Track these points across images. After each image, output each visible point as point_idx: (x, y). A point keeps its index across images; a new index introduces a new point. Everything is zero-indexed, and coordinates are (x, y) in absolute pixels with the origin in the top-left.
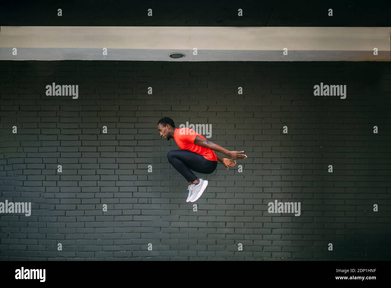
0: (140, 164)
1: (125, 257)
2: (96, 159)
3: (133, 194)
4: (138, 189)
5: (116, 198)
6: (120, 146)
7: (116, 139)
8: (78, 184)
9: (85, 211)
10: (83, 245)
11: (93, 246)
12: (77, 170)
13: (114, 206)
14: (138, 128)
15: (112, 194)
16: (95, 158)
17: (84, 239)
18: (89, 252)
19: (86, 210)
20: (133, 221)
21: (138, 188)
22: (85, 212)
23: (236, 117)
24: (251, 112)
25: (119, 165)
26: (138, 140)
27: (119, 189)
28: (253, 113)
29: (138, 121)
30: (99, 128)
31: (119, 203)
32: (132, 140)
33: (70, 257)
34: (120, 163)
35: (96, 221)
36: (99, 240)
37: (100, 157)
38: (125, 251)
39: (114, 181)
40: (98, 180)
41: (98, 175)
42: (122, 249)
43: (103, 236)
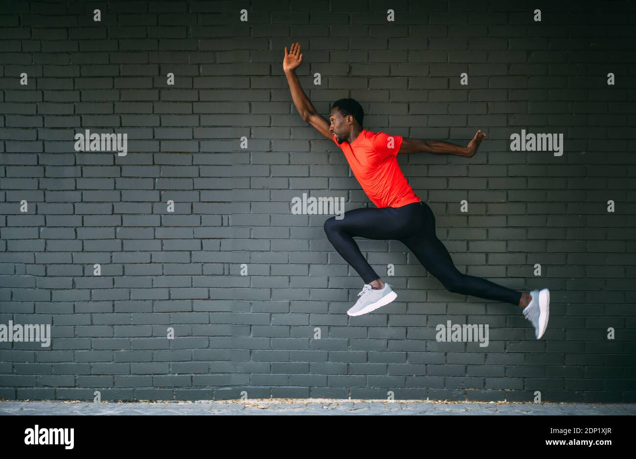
0: (205, 191)
1: (177, 387)
2: (112, 180)
3: (191, 254)
4: (202, 244)
5: (155, 263)
6: (163, 152)
7: (154, 137)
8: (76, 233)
9: (93, 291)
10: (89, 362)
11: (112, 363)
12: (72, 205)
13: (153, 280)
14: (199, 114)
15: (148, 255)
16: (110, 178)
17: (92, 348)
18: (102, 376)
19: (93, 289)
20: (192, 311)
21: (202, 242)
22: (91, 293)
23: (409, 88)
24: (442, 77)
25: (160, 192)
26: (200, 140)
27: (162, 245)
28: (449, 79)
29: (199, 97)
30: (117, 114)
31: (163, 275)
32: (188, 140)
33: (63, 387)
34: (163, 190)
35: (115, 311)
36: (122, 351)
37: (121, 176)
38: (176, 375)
39: (151, 228)
40: (118, 226)
41: (116, 214)
42: (171, 369)
43: (131, 342)
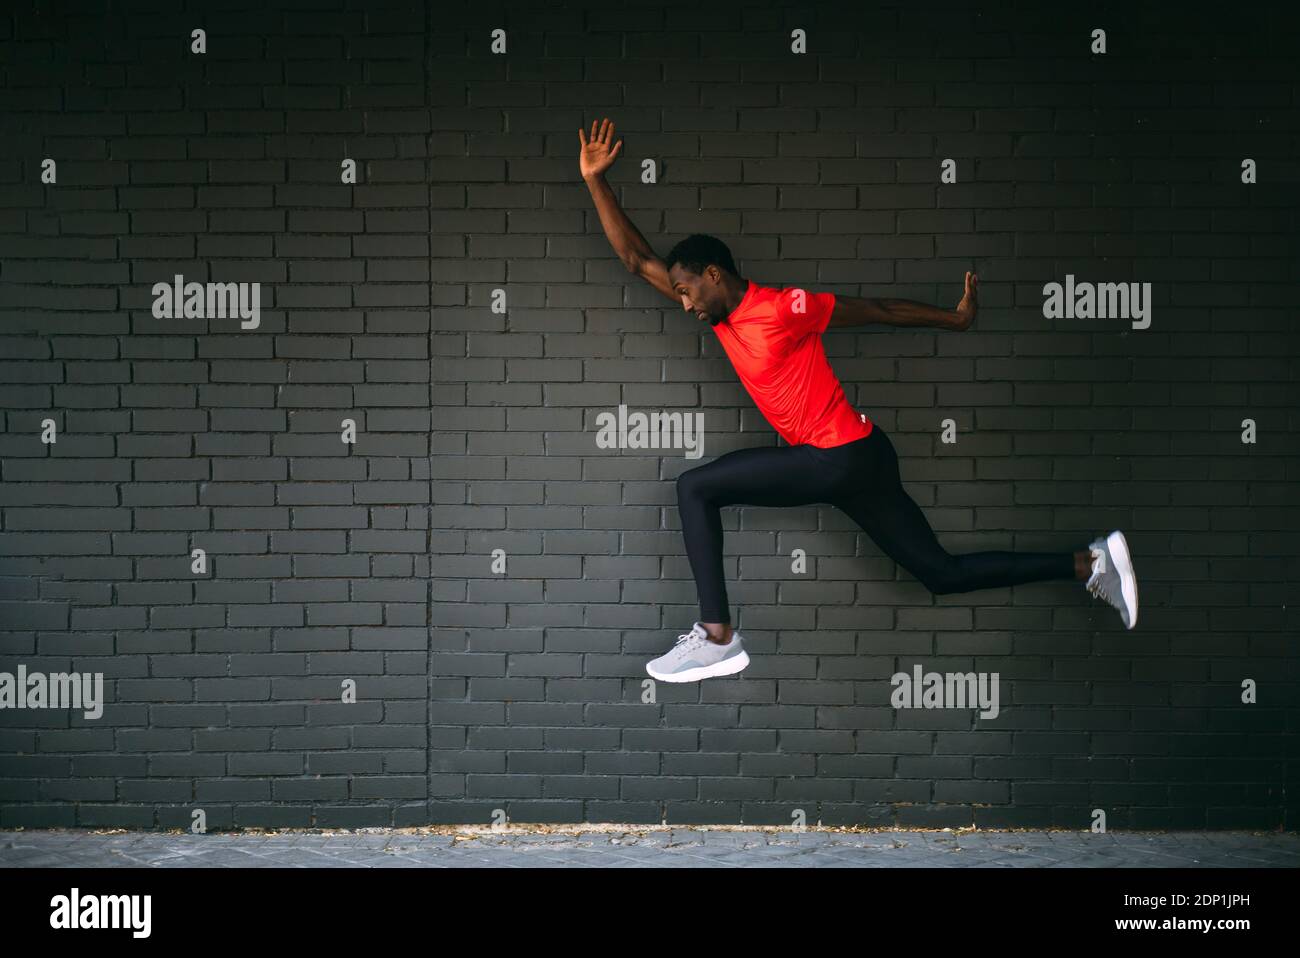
0: (377, 410)
1: (319, 801)
2: (192, 391)
3: (348, 535)
4: (369, 516)
5: (276, 553)
6: (293, 334)
7: (275, 303)
8: (120, 494)
9: (152, 610)
10: (145, 753)
11: (188, 754)
12: (112, 438)
13: (271, 588)
14: (364, 259)
15: (262, 537)
16: (186, 385)
17: (149, 724)
18: (170, 779)
19: (153, 606)
20: (351, 649)
21: (369, 512)
22: (148, 613)
23: (781, 206)
24: (844, 185)
25: (287, 413)
26: (366, 311)
27: (291, 518)
28: (858, 190)
29: (365, 225)
30: (202, 258)
31: (292, 576)
32: (342, 309)
33: (93, 802)
34: (292, 409)
35: (196, 650)
36: (210, 729)
37: (210, 382)
38: (318, 777)
39: (269, 484)
40: (202, 481)
41: (199, 456)
42: (307, 766)
43: (227, 713)
